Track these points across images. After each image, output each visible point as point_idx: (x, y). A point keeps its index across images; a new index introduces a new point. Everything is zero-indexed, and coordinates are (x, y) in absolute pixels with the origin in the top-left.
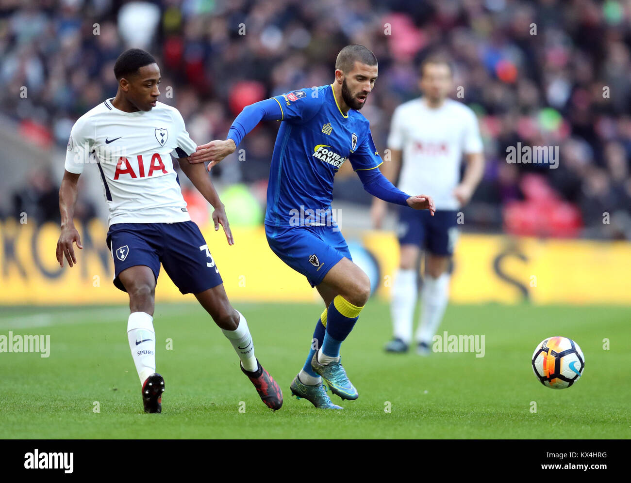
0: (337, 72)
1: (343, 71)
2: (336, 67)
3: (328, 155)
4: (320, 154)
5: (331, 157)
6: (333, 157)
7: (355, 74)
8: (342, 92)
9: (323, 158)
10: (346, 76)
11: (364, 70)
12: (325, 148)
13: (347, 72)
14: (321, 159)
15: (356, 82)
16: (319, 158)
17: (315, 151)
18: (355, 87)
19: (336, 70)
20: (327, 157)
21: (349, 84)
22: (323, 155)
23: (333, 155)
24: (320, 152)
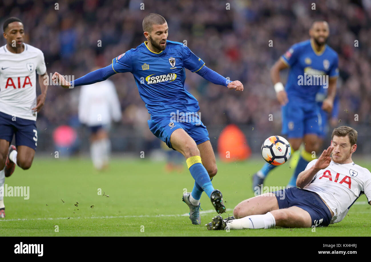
0: (145, 33)
1: (148, 31)
2: (144, 30)
3: (156, 78)
4: (151, 81)
5: (160, 78)
6: (161, 78)
7: (155, 32)
8: (151, 43)
9: (155, 82)
10: (151, 34)
11: (159, 28)
12: (151, 77)
13: (150, 32)
14: (153, 83)
15: (157, 36)
16: (152, 83)
17: (147, 81)
18: (157, 39)
19: (144, 33)
20: (156, 80)
21: (154, 39)
22: (153, 81)
23: (160, 77)
24: (150, 80)
